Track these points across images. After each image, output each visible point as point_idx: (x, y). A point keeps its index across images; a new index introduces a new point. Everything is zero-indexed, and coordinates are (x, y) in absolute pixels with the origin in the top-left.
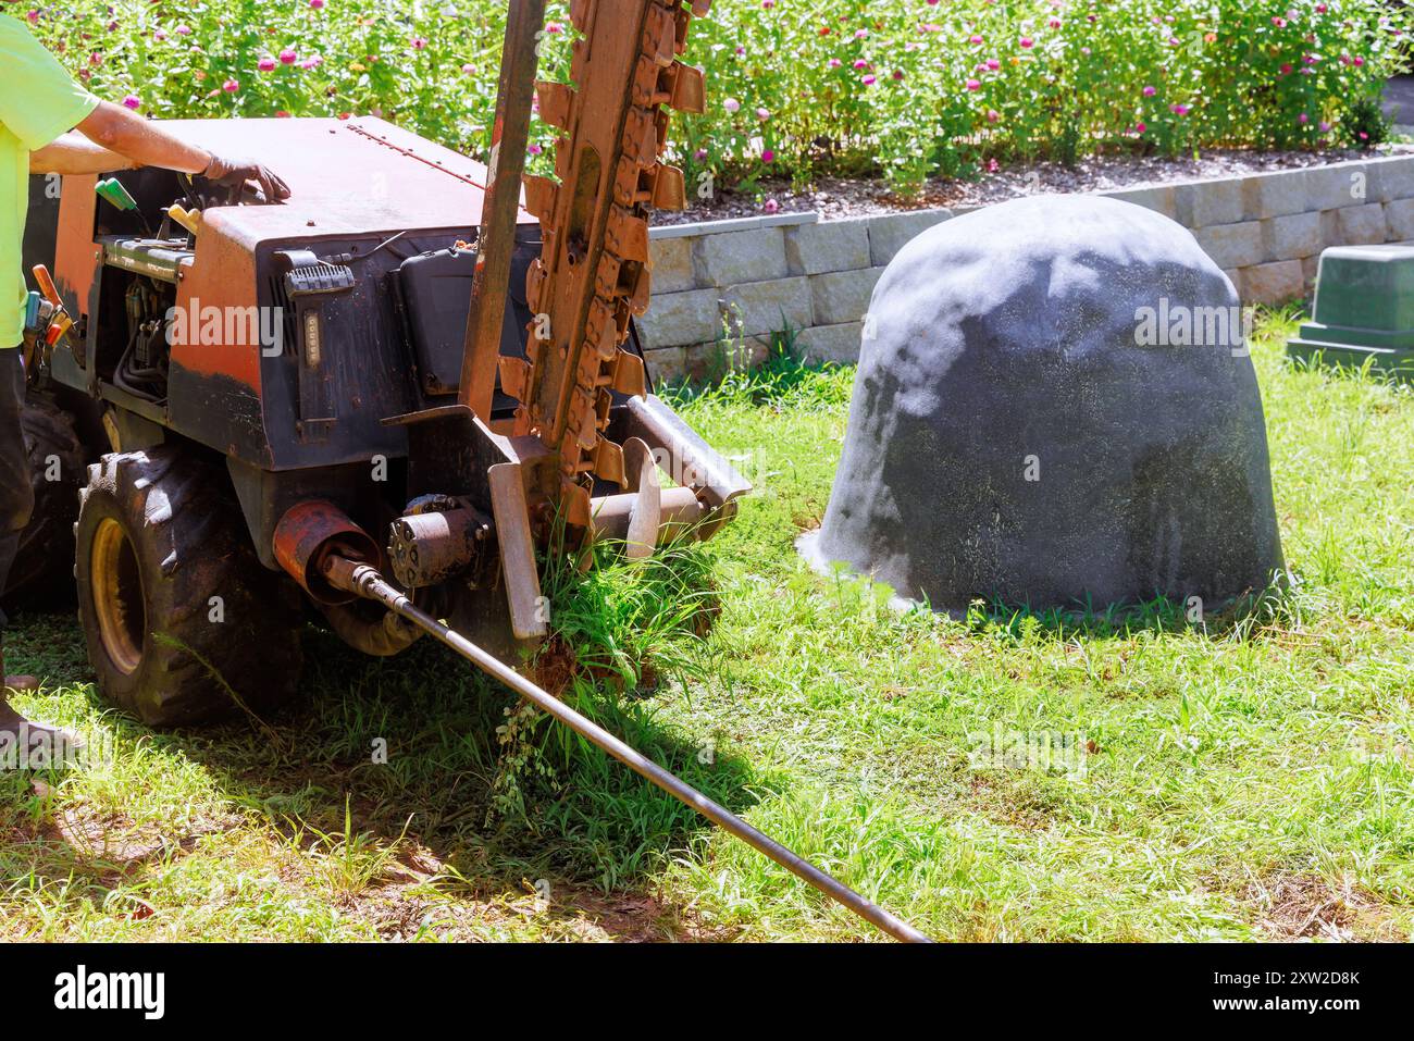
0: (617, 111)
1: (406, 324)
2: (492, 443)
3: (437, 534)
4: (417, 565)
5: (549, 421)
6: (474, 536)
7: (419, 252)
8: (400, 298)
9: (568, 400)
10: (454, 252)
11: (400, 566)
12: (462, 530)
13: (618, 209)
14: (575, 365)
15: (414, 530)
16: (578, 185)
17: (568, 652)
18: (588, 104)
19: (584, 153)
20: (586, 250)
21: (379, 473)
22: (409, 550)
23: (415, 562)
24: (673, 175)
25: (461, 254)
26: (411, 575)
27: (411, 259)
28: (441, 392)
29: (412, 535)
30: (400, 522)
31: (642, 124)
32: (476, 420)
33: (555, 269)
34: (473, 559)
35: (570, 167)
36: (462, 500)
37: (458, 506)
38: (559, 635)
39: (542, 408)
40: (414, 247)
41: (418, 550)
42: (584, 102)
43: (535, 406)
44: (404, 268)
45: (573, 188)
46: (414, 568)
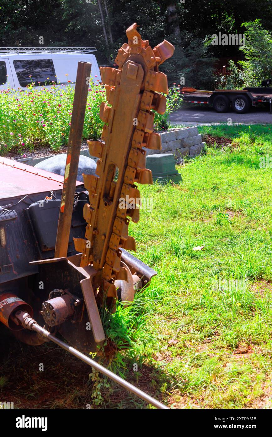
0: (126, 150)
1: (32, 227)
2: (77, 271)
3: (61, 306)
4: (56, 319)
5: (98, 261)
6: (74, 305)
7: (34, 202)
8: (29, 218)
9: (106, 254)
10: (46, 201)
11: (48, 319)
12: (70, 303)
13: (126, 185)
14: (109, 241)
15: (54, 306)
16: (107, 178)
17: (114, 344)
18: (111, 148)
19: (110, 166)
20: (112, 200)
21: (41, 287)
22: (52, 313)
23: (55, 317)
24: (147, 172)
25: (49, 201)
26: (53, 322)
27: (33, 205)
28: (47, 250)
29: (53, 308)
30: (47, 303)
31: (138, 154)
32: (69, 262)
33: (98, 208)
34: (74, 313)
35: (104, 171)
36: (66, 291)
37: (65, 293)
38: (110, 338)
39: (94, 256)
40: (32, 200)
41: (56, 313)
42: (109, 147)
43: (91, 256)
44: (30, 208)
45: (105, 179)
46: (55, 320)
